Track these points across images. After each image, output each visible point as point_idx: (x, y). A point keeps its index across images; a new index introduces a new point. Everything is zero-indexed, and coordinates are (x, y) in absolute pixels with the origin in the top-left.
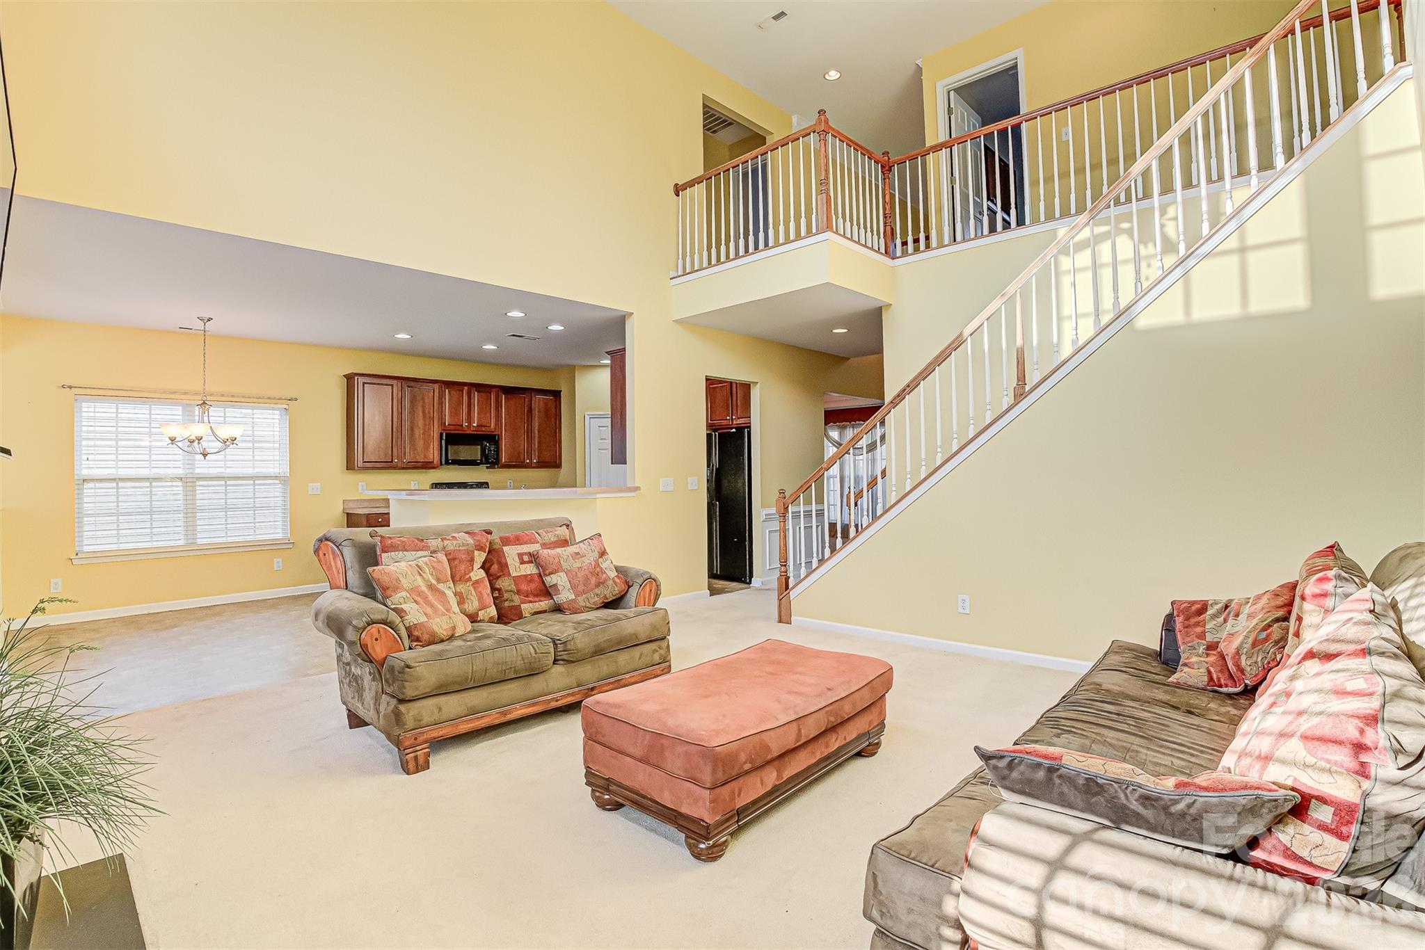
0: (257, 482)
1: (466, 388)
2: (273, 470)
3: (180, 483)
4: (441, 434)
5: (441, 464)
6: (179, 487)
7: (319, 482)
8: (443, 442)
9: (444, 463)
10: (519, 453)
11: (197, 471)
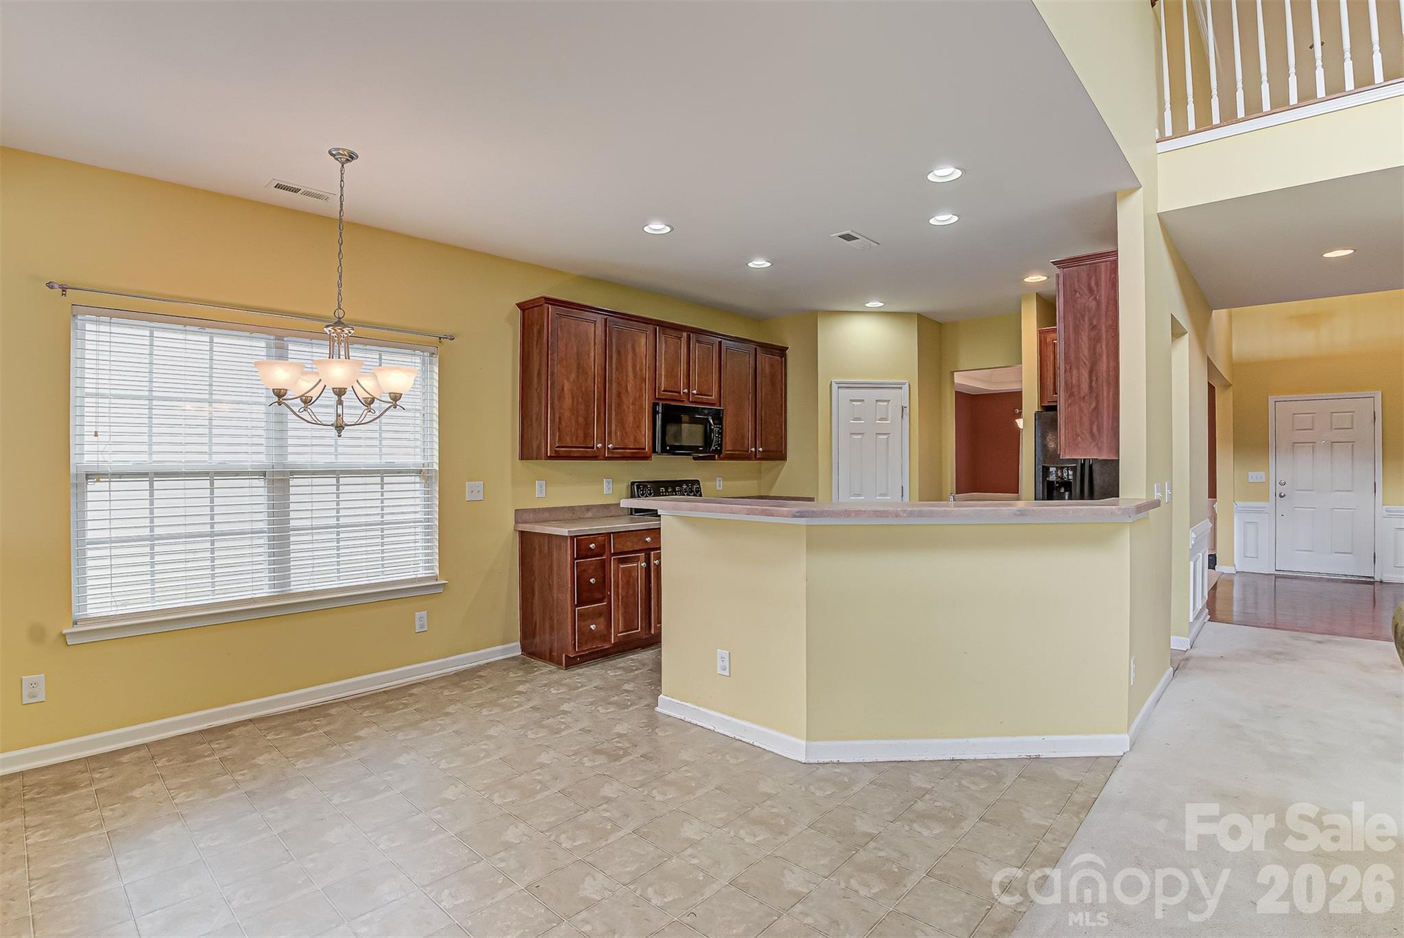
0: (386, 480)
1: (685, 334)
2: (414, 459)
3: (261, 483)
4: (655, 405)
5: (654, 451)
6: (258, 489)
7: (481, 481)
8: (659, 417)
9: (658, 448)
10: (743, 437)
11: (291, 459)
